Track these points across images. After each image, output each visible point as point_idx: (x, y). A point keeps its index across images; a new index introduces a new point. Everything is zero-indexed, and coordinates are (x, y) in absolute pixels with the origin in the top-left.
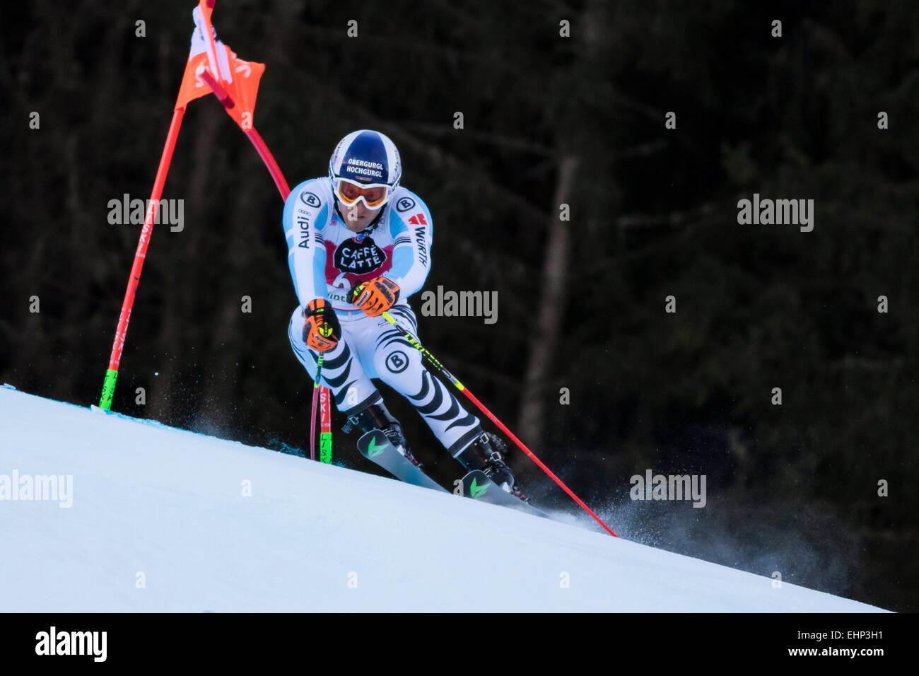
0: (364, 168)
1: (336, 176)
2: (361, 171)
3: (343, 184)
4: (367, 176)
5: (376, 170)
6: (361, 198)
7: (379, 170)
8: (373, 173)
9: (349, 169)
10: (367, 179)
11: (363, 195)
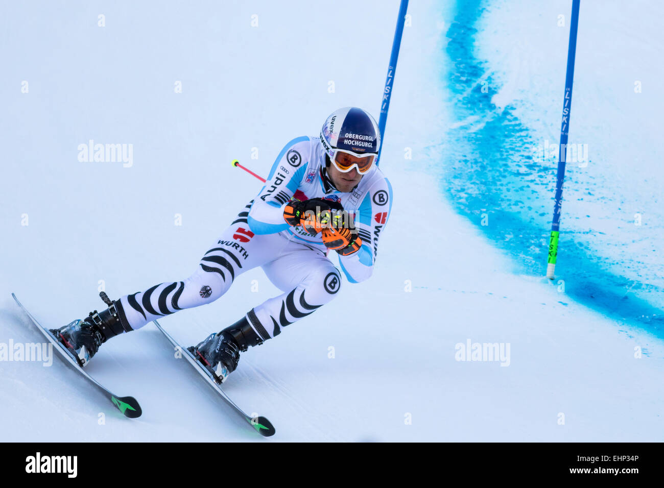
0: (359, 140)
1: (333, 147)
2: (357, 143)
3: (339, 153)
4: (361, 147)
5: (368, 142)
6: (355, 165)
7: (371, 142)
8: (366, 145)
9: (346, 142)
10: (362, 150)
11: (356, 163)
